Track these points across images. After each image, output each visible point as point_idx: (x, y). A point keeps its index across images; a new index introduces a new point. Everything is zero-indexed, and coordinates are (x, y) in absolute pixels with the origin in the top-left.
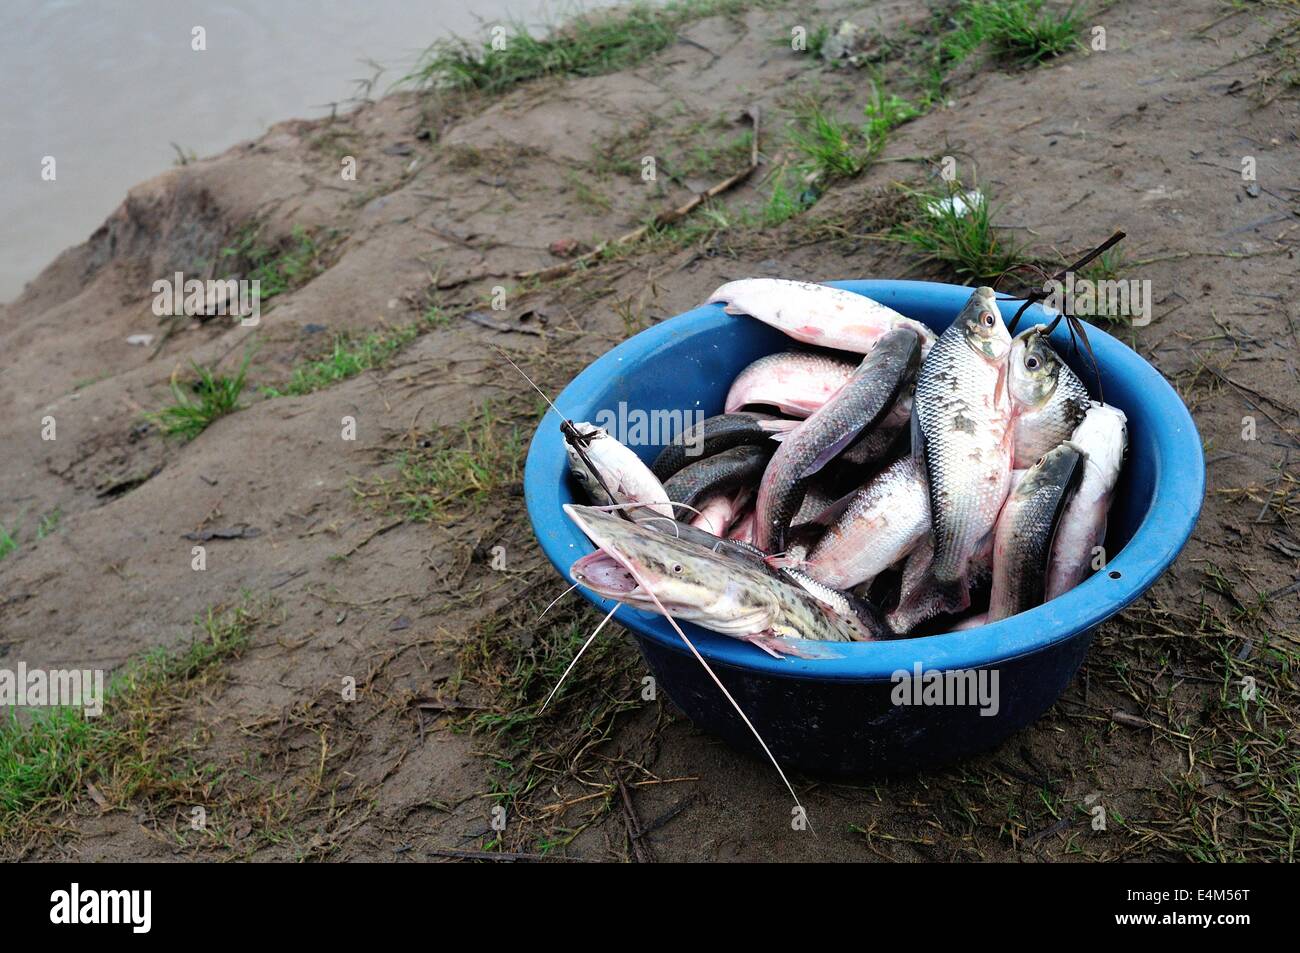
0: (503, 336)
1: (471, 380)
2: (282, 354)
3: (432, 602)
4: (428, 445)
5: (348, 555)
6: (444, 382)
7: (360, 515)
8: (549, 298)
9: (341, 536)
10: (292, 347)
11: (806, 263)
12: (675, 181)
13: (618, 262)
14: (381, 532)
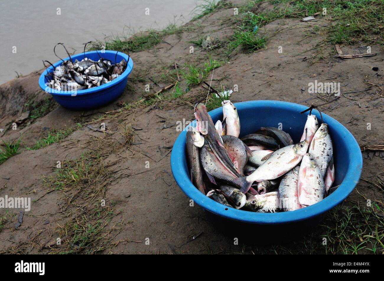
0: (94, 132)
1: (83, 146)
2: (36, 136)
3: (56, 215)
4: (66, 166)
5: (37, 200)
6: (75, 146)
7: (44, 188)
8: (109, 121)
9: (37, 194)
10: (39, 134)
11: (181, 111)
12: (155, 84)
13: (129, 110)
14: (48, 193)
